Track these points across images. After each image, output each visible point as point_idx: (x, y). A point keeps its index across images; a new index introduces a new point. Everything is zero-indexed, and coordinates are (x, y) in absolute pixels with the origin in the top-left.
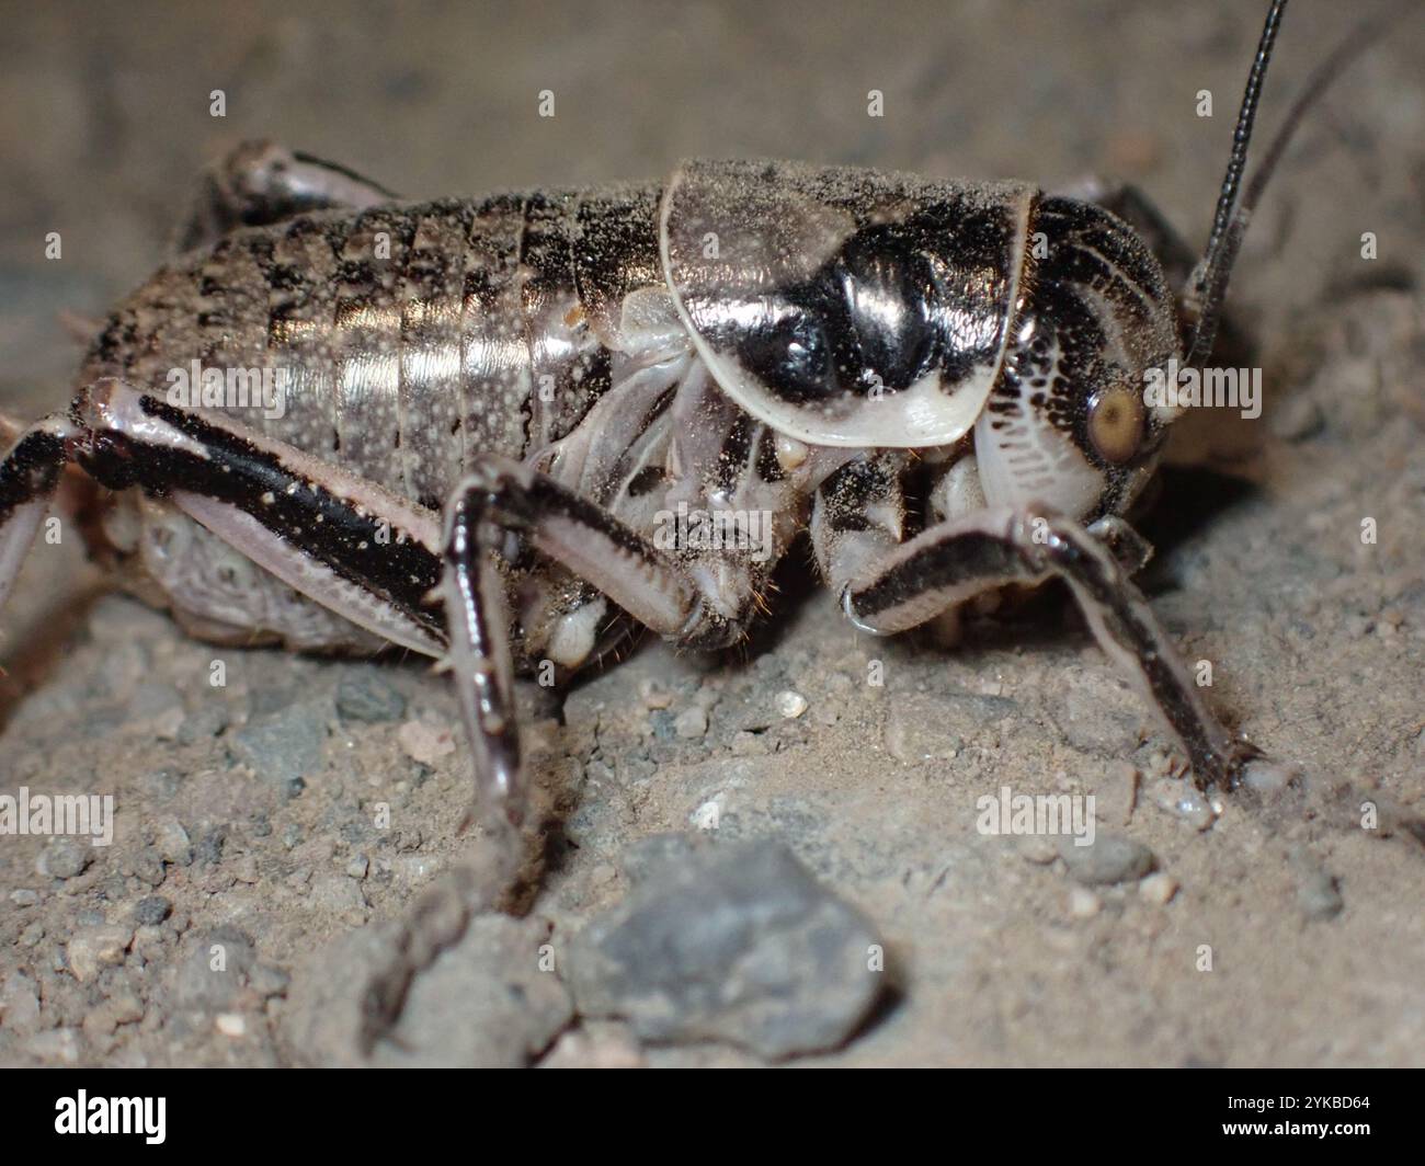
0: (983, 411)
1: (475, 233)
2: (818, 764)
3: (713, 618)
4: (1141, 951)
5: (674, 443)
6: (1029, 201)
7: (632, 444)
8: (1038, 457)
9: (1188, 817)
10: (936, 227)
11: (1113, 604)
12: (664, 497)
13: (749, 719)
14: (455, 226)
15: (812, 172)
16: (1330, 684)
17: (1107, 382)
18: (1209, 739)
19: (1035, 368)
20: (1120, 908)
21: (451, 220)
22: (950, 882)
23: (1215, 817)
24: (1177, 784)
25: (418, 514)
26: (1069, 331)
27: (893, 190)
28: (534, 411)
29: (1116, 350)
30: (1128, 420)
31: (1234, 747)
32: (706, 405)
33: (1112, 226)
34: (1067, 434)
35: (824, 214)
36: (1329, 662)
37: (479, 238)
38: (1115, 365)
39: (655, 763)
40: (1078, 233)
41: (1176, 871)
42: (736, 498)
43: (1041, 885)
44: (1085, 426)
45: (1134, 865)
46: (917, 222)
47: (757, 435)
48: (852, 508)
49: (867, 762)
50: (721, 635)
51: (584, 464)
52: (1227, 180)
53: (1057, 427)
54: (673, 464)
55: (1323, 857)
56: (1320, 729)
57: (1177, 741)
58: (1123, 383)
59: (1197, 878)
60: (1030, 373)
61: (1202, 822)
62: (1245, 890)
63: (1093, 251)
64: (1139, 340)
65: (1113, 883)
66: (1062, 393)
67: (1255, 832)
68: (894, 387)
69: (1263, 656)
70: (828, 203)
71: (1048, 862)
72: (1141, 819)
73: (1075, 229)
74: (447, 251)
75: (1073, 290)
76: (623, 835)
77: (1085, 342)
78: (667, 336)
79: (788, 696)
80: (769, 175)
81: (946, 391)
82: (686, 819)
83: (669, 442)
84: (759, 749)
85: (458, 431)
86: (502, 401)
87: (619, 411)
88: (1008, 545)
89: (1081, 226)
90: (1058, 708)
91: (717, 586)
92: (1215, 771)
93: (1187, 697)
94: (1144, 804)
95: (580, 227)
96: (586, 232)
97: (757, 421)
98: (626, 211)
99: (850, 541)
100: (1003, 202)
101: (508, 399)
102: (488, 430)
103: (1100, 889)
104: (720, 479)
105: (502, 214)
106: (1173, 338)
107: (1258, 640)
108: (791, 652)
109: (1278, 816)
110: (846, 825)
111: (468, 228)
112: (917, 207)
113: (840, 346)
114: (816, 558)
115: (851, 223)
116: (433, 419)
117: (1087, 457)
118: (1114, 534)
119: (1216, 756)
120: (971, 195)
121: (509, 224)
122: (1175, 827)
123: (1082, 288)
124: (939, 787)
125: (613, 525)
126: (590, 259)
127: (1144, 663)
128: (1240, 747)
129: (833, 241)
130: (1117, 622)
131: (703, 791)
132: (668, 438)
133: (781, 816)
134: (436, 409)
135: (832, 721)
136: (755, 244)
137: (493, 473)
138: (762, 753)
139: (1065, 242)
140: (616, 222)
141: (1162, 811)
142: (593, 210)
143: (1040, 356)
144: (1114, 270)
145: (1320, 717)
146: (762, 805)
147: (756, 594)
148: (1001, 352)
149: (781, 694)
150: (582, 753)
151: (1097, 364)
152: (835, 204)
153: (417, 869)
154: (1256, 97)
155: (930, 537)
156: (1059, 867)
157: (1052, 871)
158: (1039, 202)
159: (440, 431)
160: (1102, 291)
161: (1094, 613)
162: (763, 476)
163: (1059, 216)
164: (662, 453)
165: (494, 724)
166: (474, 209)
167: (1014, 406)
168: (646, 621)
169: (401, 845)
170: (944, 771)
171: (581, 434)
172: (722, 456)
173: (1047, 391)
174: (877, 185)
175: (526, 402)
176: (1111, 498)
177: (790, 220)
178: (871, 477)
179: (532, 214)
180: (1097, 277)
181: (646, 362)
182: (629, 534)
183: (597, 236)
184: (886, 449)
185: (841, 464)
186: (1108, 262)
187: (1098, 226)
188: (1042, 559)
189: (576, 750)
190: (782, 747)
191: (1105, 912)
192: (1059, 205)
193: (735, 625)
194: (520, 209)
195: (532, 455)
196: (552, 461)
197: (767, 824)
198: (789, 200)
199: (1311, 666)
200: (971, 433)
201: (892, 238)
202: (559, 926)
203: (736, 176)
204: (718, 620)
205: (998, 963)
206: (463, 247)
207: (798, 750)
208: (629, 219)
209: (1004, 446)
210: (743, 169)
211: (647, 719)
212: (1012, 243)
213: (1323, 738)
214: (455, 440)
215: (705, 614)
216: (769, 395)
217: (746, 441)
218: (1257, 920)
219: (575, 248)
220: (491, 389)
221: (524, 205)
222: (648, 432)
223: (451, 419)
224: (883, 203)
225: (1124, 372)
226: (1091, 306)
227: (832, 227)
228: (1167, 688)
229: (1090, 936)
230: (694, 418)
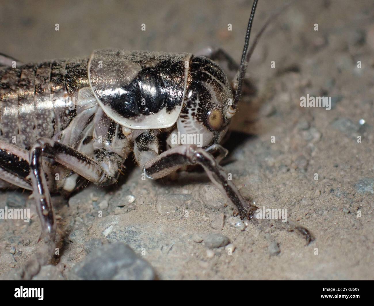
0: (178, 118)
1: (38, 73)
2: (138, 216)
3: (108, 177)
4: (226, 267)
5: (95, 130)
6: (189, 59)
7: (83, 131)
8: (194, 129)
9: (238, 227)
10: (164, 67)
11: (215, 172)
12: (93, 144)
13: (120, 204)
14: (32, 72)
15: (130, 53)
16: (277, 187)
17: (212, 108)
18: (243, 206)
19: (192, 106)
20: (220, 254)
21: (31, 70)
22: (174, 249)
23: (246, 227)
24: (235, 218)
25: (25, 152)
26: (201, 95)
27: (152, 57)
28: (56, 122)
29: (214, 99)
30: (219, 118)
31: (250, 207)
32: (103, 119)
33: (212, 65)
34: (202, 123)
35: (133, 65)
36: (277, 180)
37: (38, 75)
38: (214, 104)
39: (94, 216)
40: (203, 67)
41: (235, 243)
42: (113, 144)
43: (198, 249)
44: (207, 121)
45: (223, 242)
46: (159, 66)
47: (117, 126)
48: (144, 145)
49: (152, 215)
50: (110, 181)
51: (70, 137)
52: (244, 50)
53: (199, 121)
54: (95, 135)
55: (275, 237)
56: (275, 200)
57: (235, 207)
58: (217, 108)
59: (241, 245)
60: (191, 107)
61: (242, 229)
62: (254, 248)
63: (207, 73)
64: (221, 96)
65: (218, 247)
66: (200, 112)
67: (257, 231)
68: (154, 112)
69: (259, 179)
70: (134, 62)
71: (201, 242)
72: (226, 228)
73: (202, 66)
74: (30, 79)
75: (202, 84)
76: (85, 238)
77: (206, 98)
78: (91, 101)
79: (130, 196)
80: (118, 54)
81: (168, 113)
82: (102, 234)
83: (93, 130)
84: (122, 212)
85: (35, 129)
86: (47, 120)
87: (79, 122)
88: (185, 156)
89: (203, 65)
90: (203, 197)
91: (108, 168)
92: (245, 214)
93: (236, 195)
94: (226, 224)
95: (66, 71)
96: (68, 72)
97: (117, 123)
98: (79, 66)
99: (144, 154)
100: (182, 60)
101: (48, 119)
102: (43, 128)
103: (214, 249)
104: (108, 139)
105: (45, 68)
106: (230, 95)
107: (258, 174)
108: (130, 184)
109: (263, 226)
110: (145, 233)
111: (36, 72)
112: (158, 62)
113: (139, 102)
114: (135, 159)
115: (140, 67)
116: (28, 125)
117: (208, 129)
118: (217, 149)
119: (245, 210)
120: (173, 58)
121: (47, 71)
122: (235, 230)
123: (204, 83)
124: (171, 221)
125: (78, 154)
126: (69, 80)
127: (224, 187)
128: (252, 207)
129: (135, 73)
130: (216, 176)
131: (107, 225)
132: (93, 128)
133: (127, 232)
134: (29, 123)
135: (142, 203)
136: (114, 74)
137: (43, 143)
138: (123, 213)
139: (199, 70)
140: (76, 69)
141: (232, 226)
142: (70, 66)
143: (193, 102)
144: (213, 77)
145: (274, 196)
146: (122, 229)
147: (119, 169)
148: (183, 101)
149: (128, 196)
150: (74, 215)
151: (209, 104)
152: (136, 62)
153: (29, 250)
154: (251, 26)
155: (165, 154)
156: (203, 244)
157: (201, 244)
158: (192, 59)
159: (30, 129)
160: (210, 83)
161: (210, 174)
162: (119, 138)
163: (198, 63)
164: (92, 132)
165: (46, 213)
166: (37, 66)
167: (187, 116)
168: (89, 179)
169: (24, 244)
170: (172, 217)
171: (69, 128)
172: (108, 133)
173: (196, 112)
174: (147, 56)
175: (53, 120)
176: (215, 139)
177: (124, 67)
178: (149, 137)
179: (53, 68)
180: (208, 80)
181: (86, 108)
182: (82, 156)
183: (71, 73)
184: (153, 129)
185: (141, 134)
186: (211, 75)
187: (208, 65)
188: (194, 160)
189: (72, 214)
190: (128, 211)
191: (215, 256)
192: (198, 59)
193: (114, 178)
194: (50, 66)
195: (56, 134)
196: (61, 136)
197: (124, 234)
198: (123, 61)
199: (272, 181)
200: (176, 124)
201: (152, 71)
202: (67, 266)
203: (109, 55)
204: (109, 177)
205: (187, 272)
206: (34, 78)
207: (133, 212)
208: (80, 68)
209: (185, 127)
210: (110, 53)
211: (92, 204)
212: (185, 71)
213: (275, 203)
214: (34, 131)
215: (105, 176)
216: (120, 116)
217: (114, 128)
218: (257, 256)
219: (65, 77)
220: (44, 117)
221: (51, 65)
222: (88, 127)
223: (33, 126)
224: (149, 61)
225: (217, 105)
226: (207, 88)
227: (135, 69)
228: (231, 193)
229: (212, 263)
230: (100, 123)
